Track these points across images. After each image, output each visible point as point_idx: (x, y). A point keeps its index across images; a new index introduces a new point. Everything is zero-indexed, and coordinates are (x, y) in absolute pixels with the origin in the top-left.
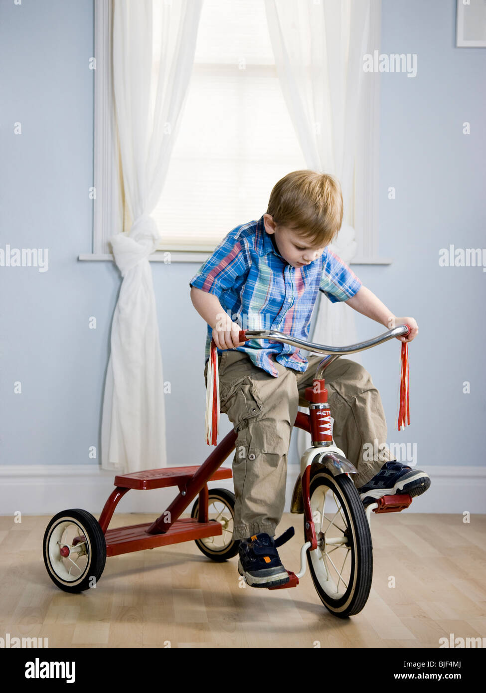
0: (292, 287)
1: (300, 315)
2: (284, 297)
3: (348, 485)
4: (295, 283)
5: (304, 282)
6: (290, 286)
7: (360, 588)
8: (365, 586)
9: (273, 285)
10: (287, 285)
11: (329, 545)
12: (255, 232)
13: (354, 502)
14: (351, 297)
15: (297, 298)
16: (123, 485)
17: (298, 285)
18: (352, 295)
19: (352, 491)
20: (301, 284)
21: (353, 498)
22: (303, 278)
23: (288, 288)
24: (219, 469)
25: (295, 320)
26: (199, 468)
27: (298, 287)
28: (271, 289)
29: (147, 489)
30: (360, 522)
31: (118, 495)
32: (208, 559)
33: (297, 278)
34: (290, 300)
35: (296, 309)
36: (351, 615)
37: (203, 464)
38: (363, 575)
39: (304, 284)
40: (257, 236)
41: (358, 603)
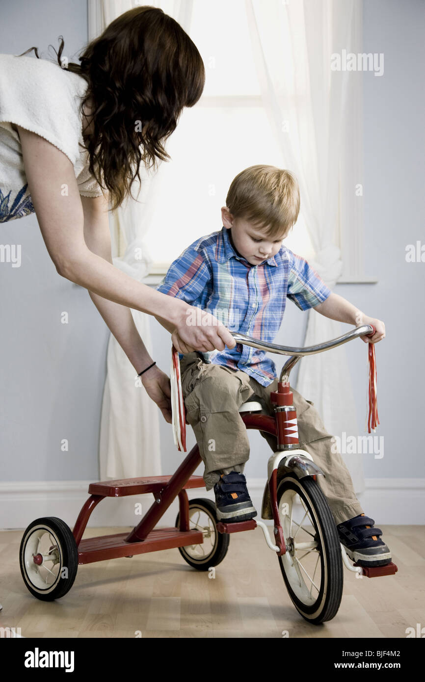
0: (256, 293)
1: (269, 323)
2: (248, 303)
3: (314, 487)
4: (260, 288)
5: (268, 287)
6: (254, 291)
7: (331, 592)
8: (337, 590)
9: (235, 292)
10: (251, 290)
11: (299, 549)
12: (216, 242)
13: (320, 504)
14: (322, 301)
15: (262, 303)
16: (98, 493)
17: (262, 291)
18: (323, 299)
19: (318, 493)
20: (266, 290)
21: (318, 500)
22: (267, 284)
23: (251, 293)
24: (191, 478)
25: (263, 327)
26: (171, 477)
27: (262, 293)
28: (233, 296)
29: (119, 496)
30: (327, 524)
31: (93, 502)
32: (192, 568)
33: (261, 284)
34: (254, 306)
35: (264, 317)
36: (325, 621)
37: (175, 474)
38: (333, 579)
39: (269, 289)
40: (218, 245)
41: (331, 607)
